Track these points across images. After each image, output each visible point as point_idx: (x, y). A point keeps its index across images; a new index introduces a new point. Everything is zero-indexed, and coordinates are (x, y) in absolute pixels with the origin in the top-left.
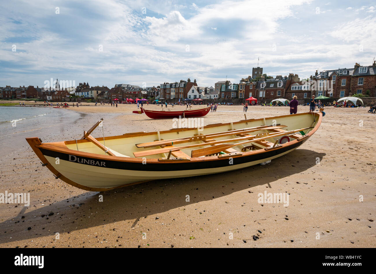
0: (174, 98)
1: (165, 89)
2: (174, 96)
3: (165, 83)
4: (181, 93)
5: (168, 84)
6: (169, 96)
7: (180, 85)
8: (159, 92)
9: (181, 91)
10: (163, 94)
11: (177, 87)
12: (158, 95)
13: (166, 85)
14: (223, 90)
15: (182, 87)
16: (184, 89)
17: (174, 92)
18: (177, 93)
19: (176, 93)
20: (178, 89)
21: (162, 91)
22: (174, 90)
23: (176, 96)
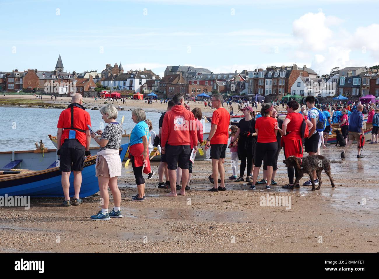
0: (270, 94)
1: (256, 80)
2: (270, 90)
3: (256, 70)
4: (280, 86)
5: (262, 72)
6: (262, 90)
7: (280, 73)
8: (247, 84)
9: (282, 83)
10: (252, 88)
11: (275, 77)
12: (244, 88)
13: (257, 74)
14: (341, 84)
15: (283, 78)
16: (286, 80)
17: (270, 84)
18: (276, 87)
19: (274, 86)
20: (276, 80)
21: (251, 83)
22: (271, 82)
23: (273, 91)
